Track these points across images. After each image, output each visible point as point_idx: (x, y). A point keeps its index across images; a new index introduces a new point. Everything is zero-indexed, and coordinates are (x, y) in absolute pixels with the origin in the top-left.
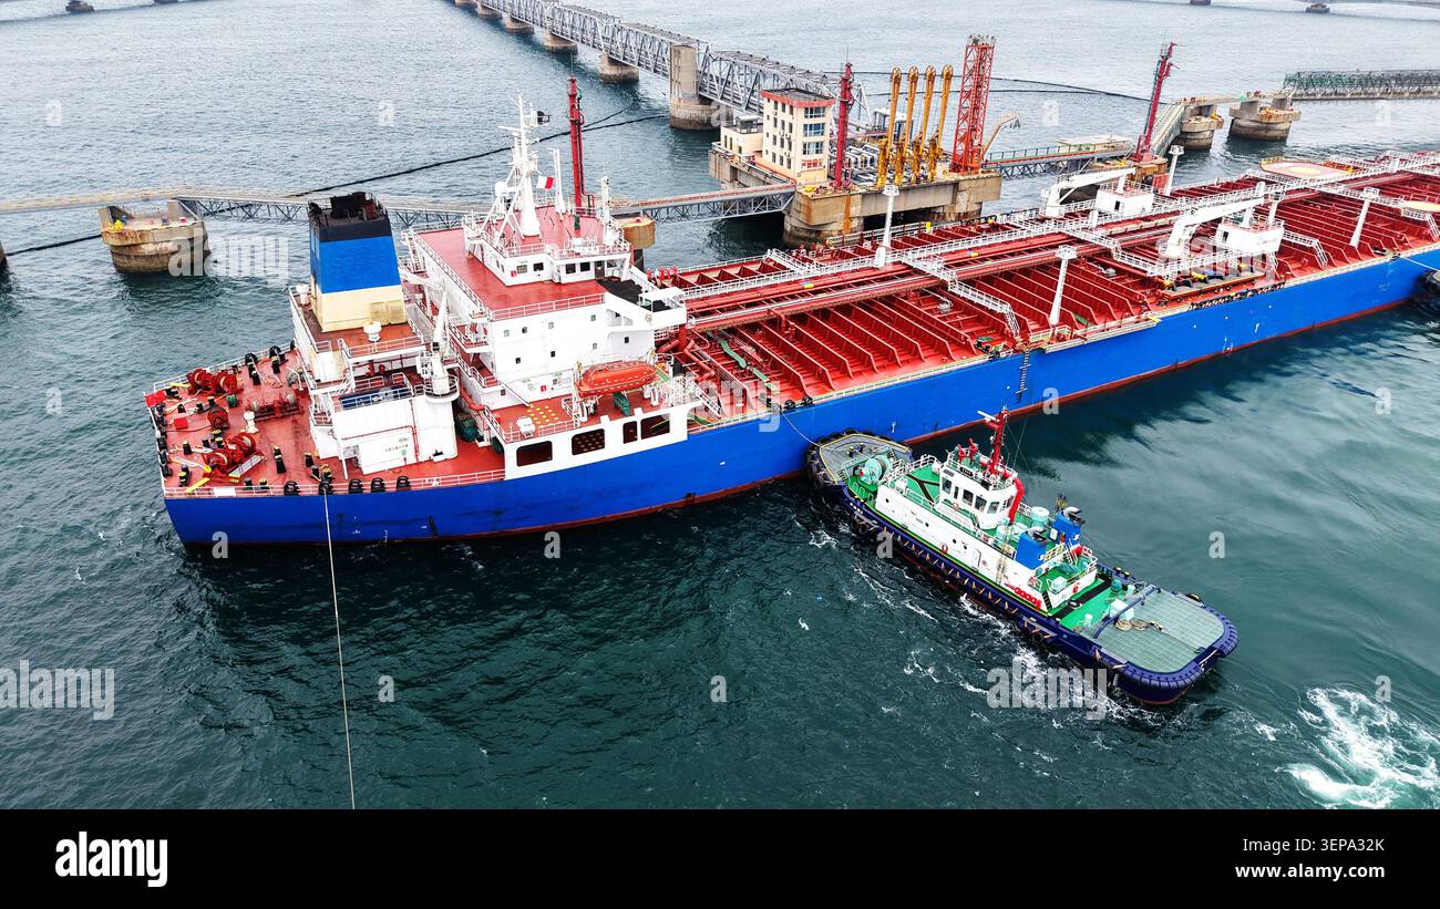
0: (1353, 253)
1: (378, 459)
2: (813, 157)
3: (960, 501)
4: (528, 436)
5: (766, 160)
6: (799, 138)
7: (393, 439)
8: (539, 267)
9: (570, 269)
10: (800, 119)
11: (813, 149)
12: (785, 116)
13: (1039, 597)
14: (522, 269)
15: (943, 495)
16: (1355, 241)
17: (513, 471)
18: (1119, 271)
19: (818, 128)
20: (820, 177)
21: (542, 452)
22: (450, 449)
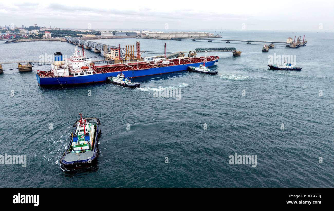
0: (179, 64)
1: (61, 75)
2: (117, 56)
3: (119, 78)
4: (76, 72)
5: (112, 57)
6: (115, 54)
7: (63, 73)
8: (77, 59)
9: (81, 59)
10: (114, 51)
11: (117, 55)
12: (113, 51)
13: (125, 83)
14: (76, 59)
15: (118, 78)
16: (179, 63)
17: (74, 76)
18: (149, 65)
19: (117, 53)
20: (118, 59)
21: (77, 74)
22: (68, 75)
